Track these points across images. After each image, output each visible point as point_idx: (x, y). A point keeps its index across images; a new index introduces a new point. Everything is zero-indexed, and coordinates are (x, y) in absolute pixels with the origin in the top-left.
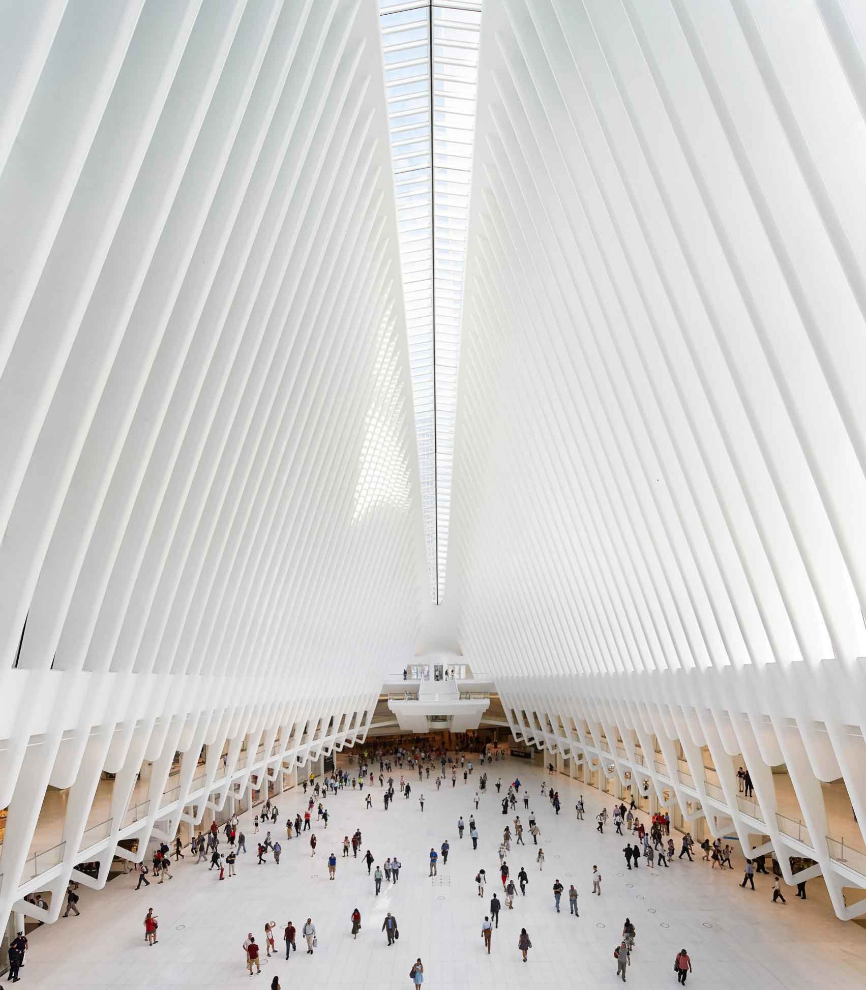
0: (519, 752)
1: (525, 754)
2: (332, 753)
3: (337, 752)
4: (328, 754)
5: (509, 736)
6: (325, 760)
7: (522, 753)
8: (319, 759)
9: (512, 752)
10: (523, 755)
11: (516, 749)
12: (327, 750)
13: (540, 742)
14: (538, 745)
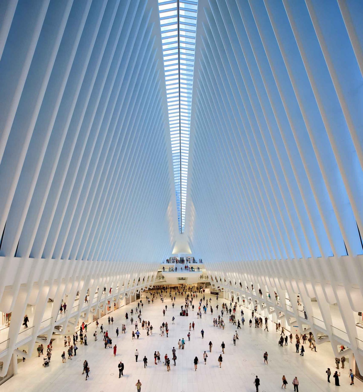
0: (214, 292)
1: (216, 293)
2: (139, 292)
3: (142, 292)
4: (138, 293)
5: (210, 286)
6: (137, 295)
7: (215, 292)
8: (134, 295)
9: (211, 292)
10: (215, 293)
11: (213, 291)
12: (137, 291)
13: (222, 289)
14: (221, 289)
